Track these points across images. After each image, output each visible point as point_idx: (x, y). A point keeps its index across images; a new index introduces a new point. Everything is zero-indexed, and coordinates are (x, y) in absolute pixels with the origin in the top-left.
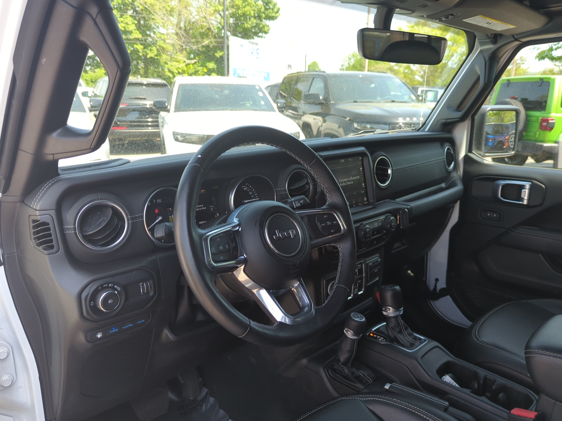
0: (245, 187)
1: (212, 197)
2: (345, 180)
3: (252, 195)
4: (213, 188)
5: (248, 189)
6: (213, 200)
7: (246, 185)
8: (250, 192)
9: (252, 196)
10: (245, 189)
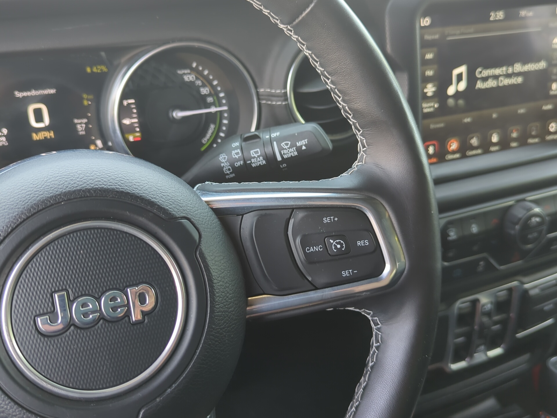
0: (189, 74)
1: (85, 96)
2: (497, 71)
3: (210, 95)
4: (89, 70)
5: (197, 78)
6: (86, 103)
7: (192, 69)
8: (204, 86)
9: (210, 99)
10: (189, 78)
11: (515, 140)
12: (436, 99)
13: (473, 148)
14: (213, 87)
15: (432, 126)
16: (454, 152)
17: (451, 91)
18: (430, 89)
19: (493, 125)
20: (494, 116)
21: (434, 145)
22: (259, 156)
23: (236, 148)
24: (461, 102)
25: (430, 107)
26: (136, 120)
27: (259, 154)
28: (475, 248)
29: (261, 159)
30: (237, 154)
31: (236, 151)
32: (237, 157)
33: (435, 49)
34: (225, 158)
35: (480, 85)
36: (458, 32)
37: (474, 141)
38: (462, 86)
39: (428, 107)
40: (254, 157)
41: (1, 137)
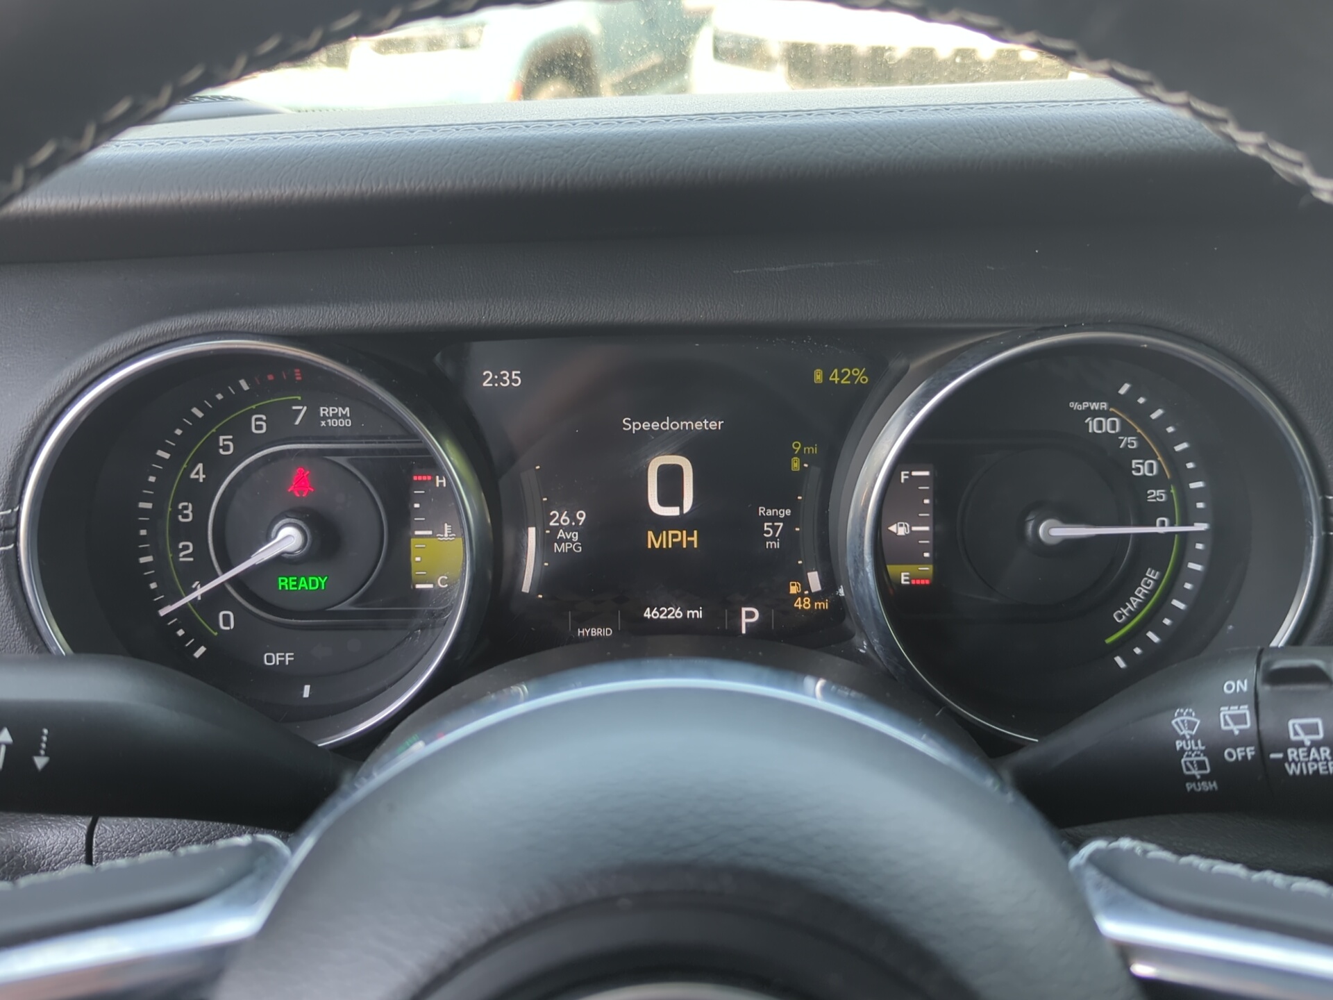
0: (1106, 414)
1: (797, 446)
3: (1158, 482)
4: (818, 377)
5: (1127, 430)
6: (795, 465)
7: (1115, 400)
8: (1144, 453)
9: (1157, 495)
10: (1102, 425)
14: (1175, 461)
22: (1317, 745)
23: (1236, 699)
26: (926, 528)
27: (1321, 736)
29: (1323, 755)
30: (1238, 719)
31: (1234, 710)
32: (1236, 729)
34: (1191, 726)
40: (1299, 745)
41: (568, 529)
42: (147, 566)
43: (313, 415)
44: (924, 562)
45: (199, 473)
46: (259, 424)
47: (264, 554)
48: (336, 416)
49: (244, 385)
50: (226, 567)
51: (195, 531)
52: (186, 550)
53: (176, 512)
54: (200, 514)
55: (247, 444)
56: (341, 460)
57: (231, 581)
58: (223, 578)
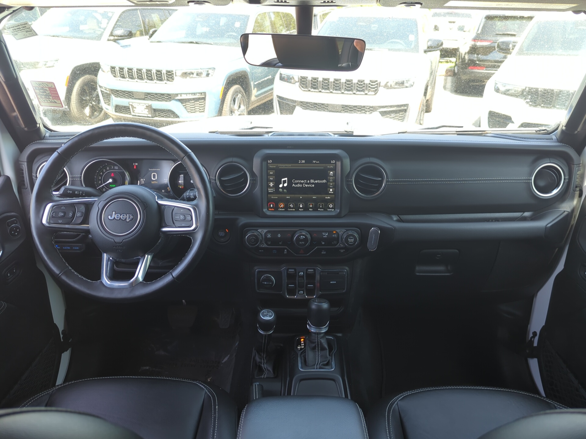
2: (302, 181)
11: (311, 208)
12: (274, 188)
13: (291, 208)
15: (272, 197)
16: (282, 208)
17: (281, 186)
18: (271, 184)
19: (300, 201)
20: (301, 197)
21: (272, 204)
24: (285, 190)
25: (271, 191)
26: (183, 182)
28: (280, 243)
33: (274, 171)
35: (293, 185)
36: (284, 166)
37: (291, 206)
38: (286, 185)
39: (270, 190)
41: (143, 181)
42: (95, 184)
43: (114, 168)
44: (183, 185)
45: (101, 174)
46: (108, 168)
47: (108, 182)
48: (116, 168)
49: (106, 164)
50: (104, 183)
51: (101, 180)
52: (100, 182)
53: (99, 178)
54: (101, 178)
55: (106, 170)
56: (117, 172)
57: (105, 185)
58: (104, 185)
